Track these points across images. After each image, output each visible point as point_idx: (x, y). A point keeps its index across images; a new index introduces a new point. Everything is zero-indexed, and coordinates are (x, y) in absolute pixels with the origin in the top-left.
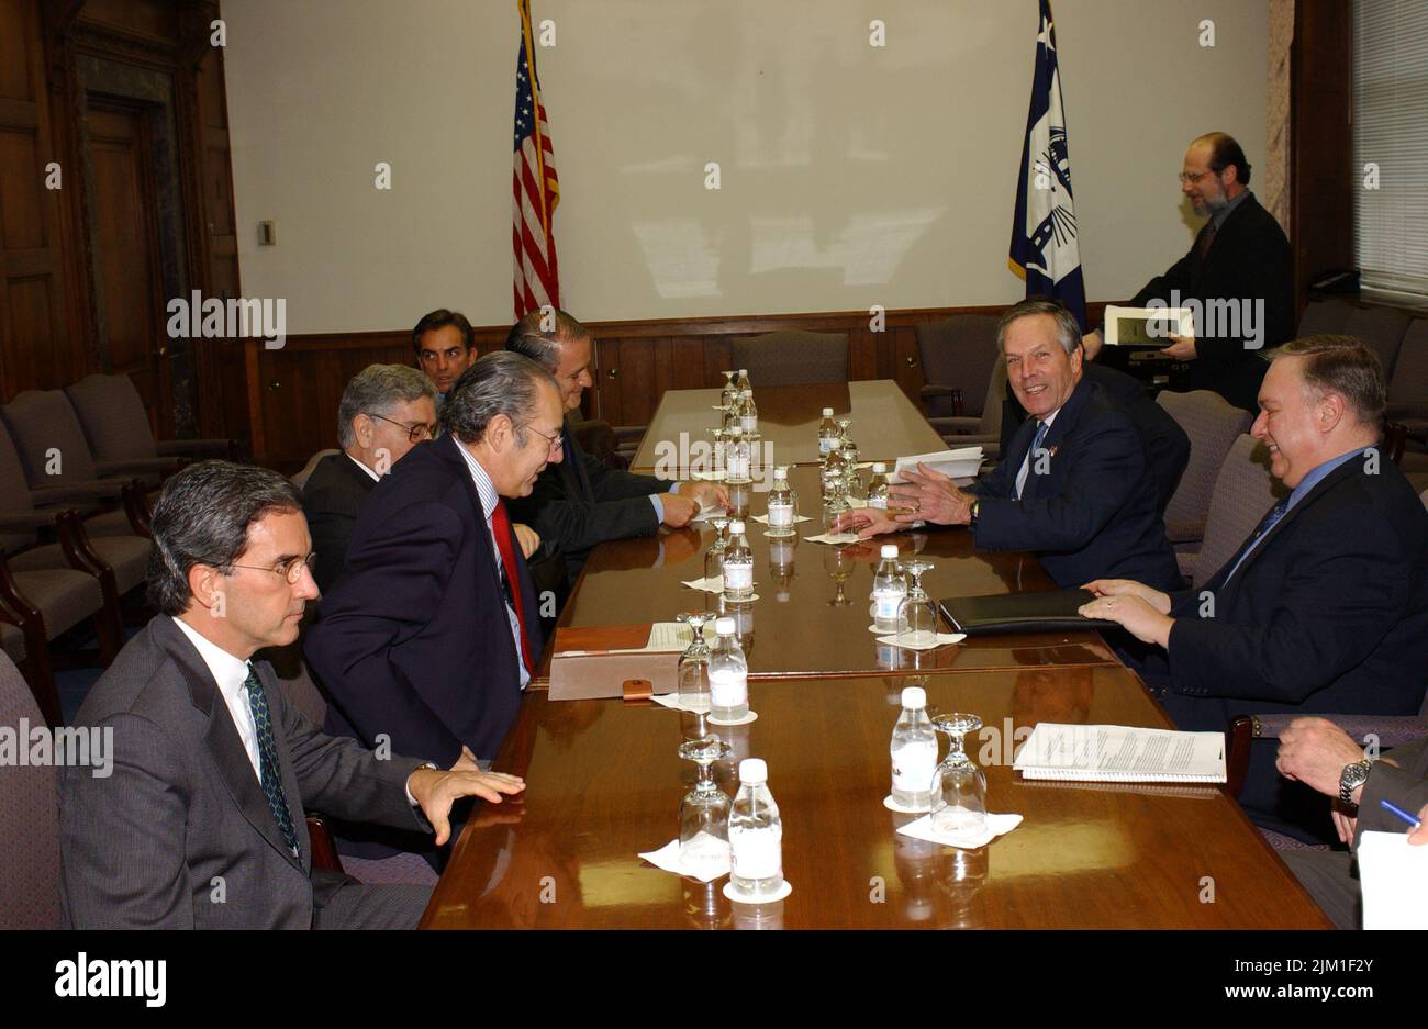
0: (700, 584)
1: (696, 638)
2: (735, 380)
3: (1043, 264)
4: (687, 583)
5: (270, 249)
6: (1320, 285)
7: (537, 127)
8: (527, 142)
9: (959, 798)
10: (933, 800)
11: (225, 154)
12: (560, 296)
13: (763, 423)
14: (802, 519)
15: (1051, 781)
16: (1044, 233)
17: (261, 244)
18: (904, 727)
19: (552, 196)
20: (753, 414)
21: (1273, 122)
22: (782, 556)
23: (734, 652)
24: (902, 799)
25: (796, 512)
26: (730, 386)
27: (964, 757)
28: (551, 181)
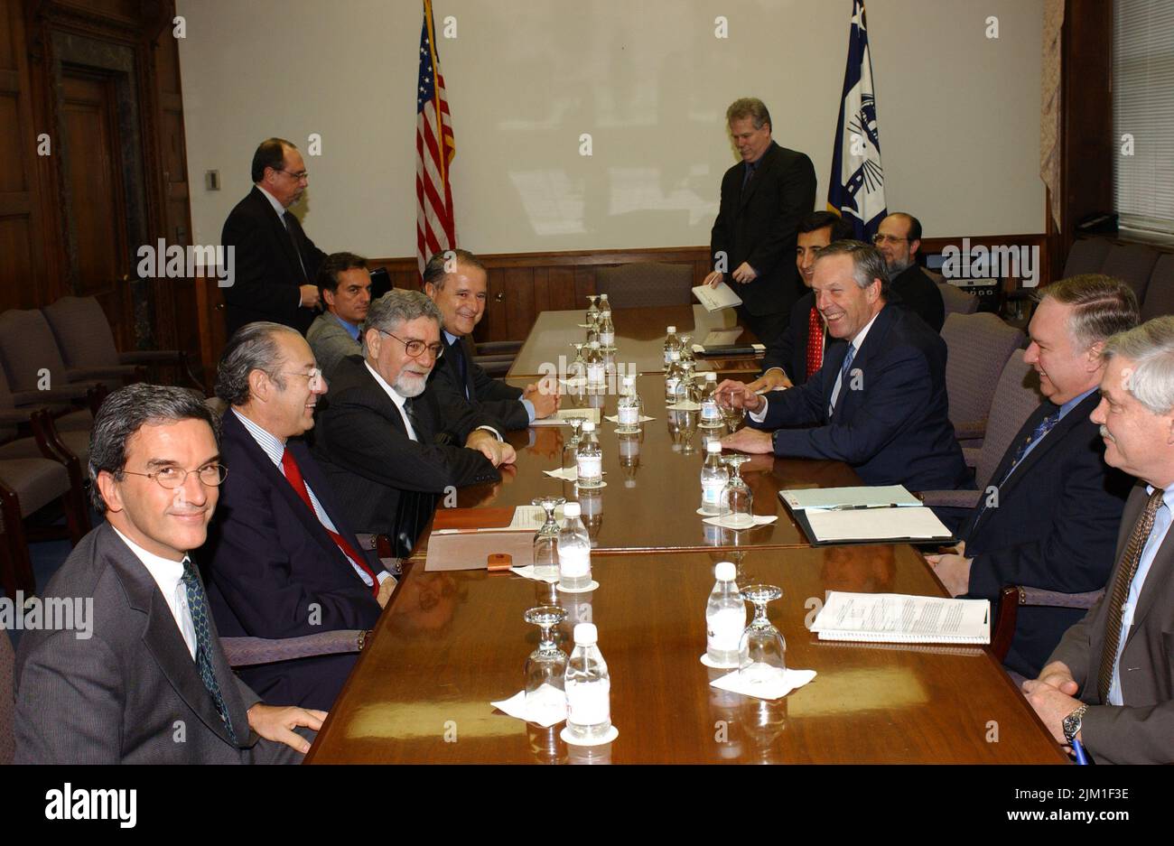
0: (558, 473)
1: (548, 519)
2: (598, 302)
3: (855, 207)
4: (547, 472)
5: (215, 193)
6: (1084, 226)
7: (437, 92)
8: (428, 105)
9: (763, 656)
10: (740, 658)
11: (179, 114)
12: (455, 233)
13: (620, 339)
14: (647, 418)
15: (842, 642)
16: (857, 181)
17: (208, 189)
18: (718, 596)
19: (448, 150)
20: (610, 331)
21: (1048, 90)
22: (629, 450)
23: (579, 531)
24: (715, 657)
25: (642, 412)
26: (593, 307)
27: (767, 622)
28: (448, 138)
